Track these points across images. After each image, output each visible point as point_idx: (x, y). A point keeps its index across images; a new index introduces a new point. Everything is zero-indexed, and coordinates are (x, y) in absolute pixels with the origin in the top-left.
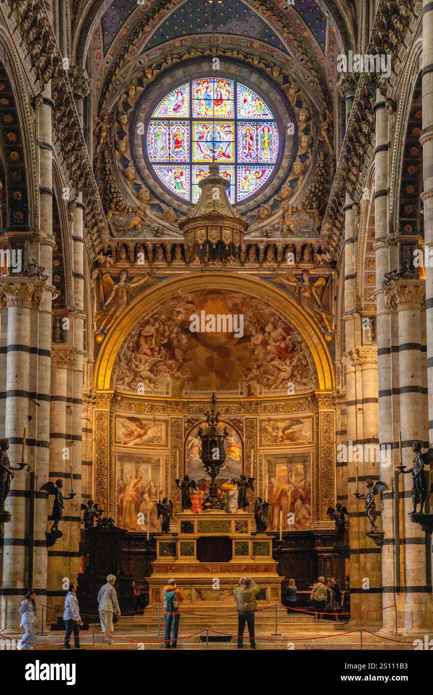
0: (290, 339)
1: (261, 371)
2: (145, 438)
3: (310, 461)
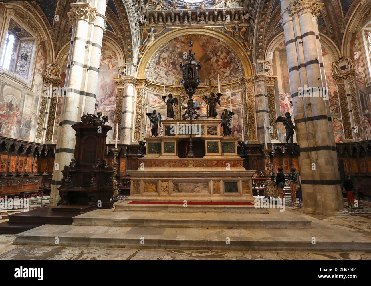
0: (229, 57)
1: (216, 74)
3: (241, 112)
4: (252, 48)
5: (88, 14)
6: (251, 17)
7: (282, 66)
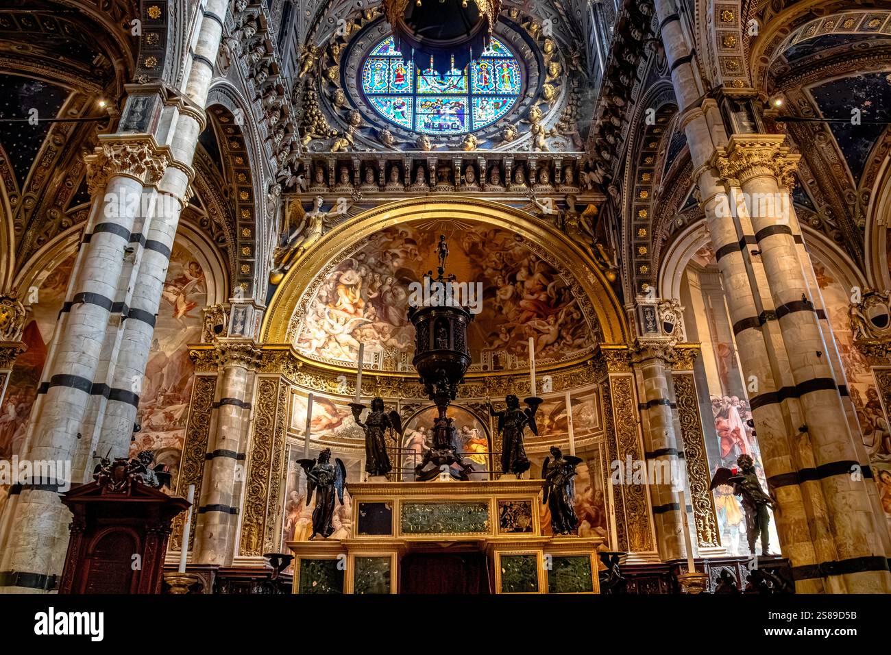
0: (554, 287)
1: (513, 336)
2: (339, 429)
3: (598, 458)
4: (619, 261)
5: (146, 163)
6: (610, 177)
7: (711, 315)
